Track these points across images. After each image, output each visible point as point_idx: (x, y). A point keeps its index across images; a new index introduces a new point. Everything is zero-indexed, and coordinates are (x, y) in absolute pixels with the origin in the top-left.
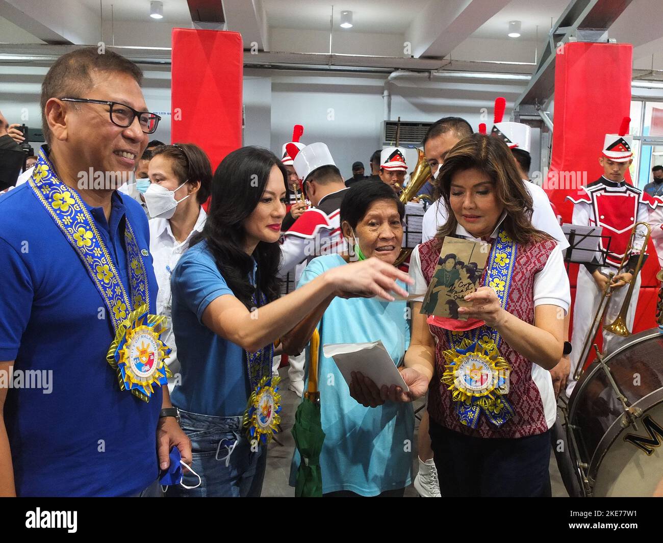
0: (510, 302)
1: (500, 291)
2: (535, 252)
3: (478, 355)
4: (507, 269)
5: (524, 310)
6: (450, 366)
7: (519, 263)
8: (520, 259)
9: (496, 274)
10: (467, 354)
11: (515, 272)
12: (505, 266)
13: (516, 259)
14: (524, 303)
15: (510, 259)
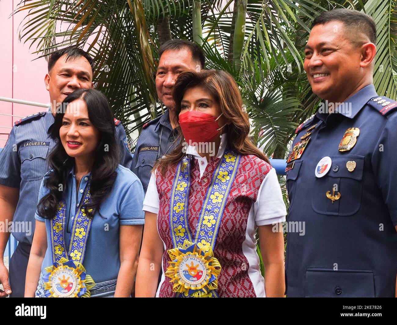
0: (226, 212)
1: (218, 203)
2: (253, 173)
3: (195, 255)
4: (227, 185)
5: (238, 220)
6: (173, 262)
7: (237, 180)
8: (239, 178)
9: (217, 188)
10: (187, 253)
11: (233, 188)
12: (225, 183)
13: (236, 177)
14: (238, 214)
15: (230, 177)
